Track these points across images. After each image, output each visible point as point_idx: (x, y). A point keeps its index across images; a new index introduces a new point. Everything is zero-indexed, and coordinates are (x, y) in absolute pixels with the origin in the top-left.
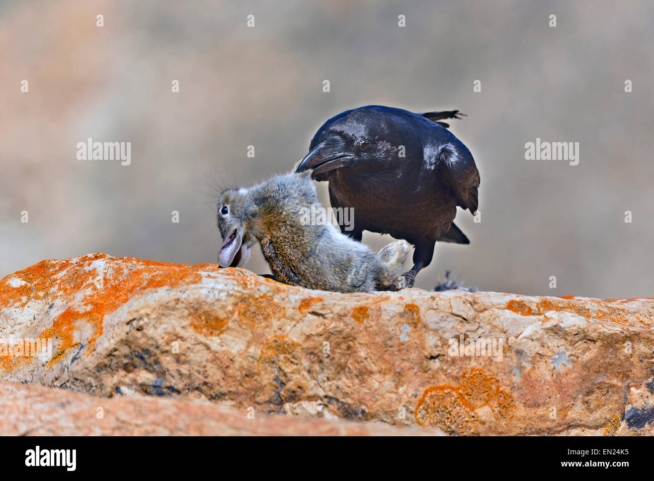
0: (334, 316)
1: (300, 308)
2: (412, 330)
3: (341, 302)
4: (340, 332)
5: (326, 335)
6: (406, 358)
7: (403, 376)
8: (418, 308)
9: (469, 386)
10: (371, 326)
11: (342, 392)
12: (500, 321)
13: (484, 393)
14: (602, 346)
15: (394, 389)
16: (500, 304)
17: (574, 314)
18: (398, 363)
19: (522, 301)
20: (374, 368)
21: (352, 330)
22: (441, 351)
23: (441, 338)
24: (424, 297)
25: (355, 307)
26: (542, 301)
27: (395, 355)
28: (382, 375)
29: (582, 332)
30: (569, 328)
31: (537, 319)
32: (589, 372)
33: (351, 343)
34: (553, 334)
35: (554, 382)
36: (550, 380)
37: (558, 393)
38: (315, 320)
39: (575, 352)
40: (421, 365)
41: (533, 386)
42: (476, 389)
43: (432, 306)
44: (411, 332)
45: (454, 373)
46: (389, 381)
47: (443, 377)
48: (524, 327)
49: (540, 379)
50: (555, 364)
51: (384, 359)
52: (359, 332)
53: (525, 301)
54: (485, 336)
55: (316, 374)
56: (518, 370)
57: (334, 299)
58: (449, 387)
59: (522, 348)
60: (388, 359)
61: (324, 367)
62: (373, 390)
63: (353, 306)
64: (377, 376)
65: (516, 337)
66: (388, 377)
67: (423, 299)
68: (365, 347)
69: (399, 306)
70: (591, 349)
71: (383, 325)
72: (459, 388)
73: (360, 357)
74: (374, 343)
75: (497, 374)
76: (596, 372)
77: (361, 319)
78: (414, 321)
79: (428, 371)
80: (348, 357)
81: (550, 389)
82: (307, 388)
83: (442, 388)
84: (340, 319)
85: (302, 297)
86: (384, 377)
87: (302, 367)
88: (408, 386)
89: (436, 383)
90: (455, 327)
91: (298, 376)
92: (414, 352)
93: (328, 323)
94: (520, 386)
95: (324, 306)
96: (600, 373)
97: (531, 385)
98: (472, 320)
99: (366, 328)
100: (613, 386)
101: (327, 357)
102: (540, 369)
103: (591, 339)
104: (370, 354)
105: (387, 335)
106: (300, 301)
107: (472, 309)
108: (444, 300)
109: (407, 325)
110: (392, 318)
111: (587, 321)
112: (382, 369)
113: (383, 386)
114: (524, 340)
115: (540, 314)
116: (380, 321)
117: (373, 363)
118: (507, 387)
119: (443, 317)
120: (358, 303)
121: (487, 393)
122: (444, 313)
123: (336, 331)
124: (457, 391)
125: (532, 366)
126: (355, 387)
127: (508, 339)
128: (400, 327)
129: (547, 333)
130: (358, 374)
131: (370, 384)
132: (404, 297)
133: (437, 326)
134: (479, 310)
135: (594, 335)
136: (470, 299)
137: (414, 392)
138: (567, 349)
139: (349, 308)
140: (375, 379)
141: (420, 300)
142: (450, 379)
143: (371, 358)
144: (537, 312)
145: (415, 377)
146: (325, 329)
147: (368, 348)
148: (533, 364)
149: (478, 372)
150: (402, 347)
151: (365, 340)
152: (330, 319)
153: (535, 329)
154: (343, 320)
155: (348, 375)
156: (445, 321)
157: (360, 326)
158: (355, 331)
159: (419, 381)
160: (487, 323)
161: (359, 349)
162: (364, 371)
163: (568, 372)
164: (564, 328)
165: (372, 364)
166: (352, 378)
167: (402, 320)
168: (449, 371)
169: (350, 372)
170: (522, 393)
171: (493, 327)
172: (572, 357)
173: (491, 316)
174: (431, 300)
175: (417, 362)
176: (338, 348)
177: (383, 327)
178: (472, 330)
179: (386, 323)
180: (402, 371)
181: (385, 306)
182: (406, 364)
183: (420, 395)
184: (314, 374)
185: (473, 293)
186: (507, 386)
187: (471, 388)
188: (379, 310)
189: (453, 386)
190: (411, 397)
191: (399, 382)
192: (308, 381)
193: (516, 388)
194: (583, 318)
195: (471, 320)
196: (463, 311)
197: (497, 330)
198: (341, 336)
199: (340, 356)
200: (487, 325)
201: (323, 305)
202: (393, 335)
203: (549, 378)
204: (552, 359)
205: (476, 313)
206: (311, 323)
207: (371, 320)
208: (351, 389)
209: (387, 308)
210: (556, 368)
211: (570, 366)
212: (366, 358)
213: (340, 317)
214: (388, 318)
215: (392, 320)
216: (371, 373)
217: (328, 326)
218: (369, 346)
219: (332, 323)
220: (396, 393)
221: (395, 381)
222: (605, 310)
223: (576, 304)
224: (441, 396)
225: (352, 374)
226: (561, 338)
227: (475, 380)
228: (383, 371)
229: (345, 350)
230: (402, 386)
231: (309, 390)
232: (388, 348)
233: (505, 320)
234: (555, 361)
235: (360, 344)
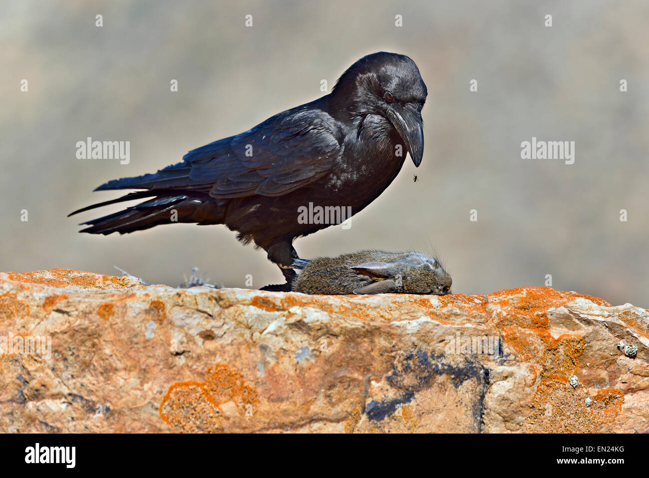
0: (79, 313)
1: (44, 306)
2: (158, 327)
3: (86, 300)
4: (85, 329)
5: (71, 333)
6: (151, 355)
7: (148, 373)
8: (164, 305)
9: (214, 382)
10: (116, 324)
11: (86, 389)
12: (245, 317)
13: (228, 388)
14: (344, 341)
15: (139, 386)
16: (245, 300)
17: (317, 310)
18: (143, 359)
19: (267, 297)
20: (119, 365)
21: (97, 327)
22: (186, 347)
23: (186, 335)
24: (170, 293)
25: (100, 305)
26: (286, 297)
27: (141, 352)
28: (127, 373)
29: (324, 327)
30: (312, 323)
31: (281, 314)
32: (331, 366)
33: (96, 340)
34: (297, 330)
35: (298, 376)
36: (294, 374)
37: (301, 387)
38: (59, 317)
39: (317, 346)
40: (166, 361)
41: (276, 381)
42: (221, 385)
43: (178, 302)
44: (156, 329)
45: (200, 369)
46: (134, 378)
47: (188, 373)
48: (269, 323)
49: (283, 374)
50: (299, 359)
51: (129, 356)
52: (104, 329)
53: (270, 297)
54: (230, 332)
55: (61, 371)
56: (263, 366)
57: (79, 297)
58: (194, 383)
59: (267, 344)
60: (133, 356)
61: (68, 365)
62: (118, 387)
63: (98, 304)
64: (122, 373)
65: (261, 333)
66: (133, 374)
67: (169, 295)
68: (110, 344)
69: (144, 303)
70: (333, 344)
71: (129, 322)
72: (204, 384)
73: (105, 354)
74: (119, 340)
75: (242, 370)
76: (338, 366)
77: (107, 316)
78: (160, 318)
79: (173, 367)
80: (93, 354)
81: (294, 384)
82: (51, 386)
83: (187, 384)
84: (85, 317)
85: (47, 295)
86: (129, 374)
87: (46, 365)
88: (153, 383)
89: (181, 379)
90: (201, 324)
91: (42, 375)
92: (160, 349)
93: (72, 321)
94: (264, 381)
95: (69, 304)
96: (342, 367)
97: (275, 380)
98: (218, 316)
99: (111, 325)
100: (354, 380)
101: (71, 355)
102: (285, 364)
103: (334, 334)
104: (115, 352)
105: (132, 332)
106: (44, 298)
107: (217, 305)
108: (190, 297)
109: (153, 322)
110: (137, 314)
111: (330, 316)
112: (127, 366)
113: (128, 382)
114: (269, 336)
115: (284, 310)
116: (126, 318)
117: (118, 360)
118: (251, 383)
119: (188, 314)
120: (104, 301)
121: (232, 389)
122: (190, 310)
123: (81, 329)
124: (202, 387)
125: (276, 361)
126: (100, 385)
127: (252, 335)
128: (145, 324)
129: (291, 328)
130: (102, 371)
131: (115, 382)
132: (150, 293)
133: (182, 323)
134: (225, 306)
135: (336, 330)
136: (215, 296)
137: (159, 389)
138: (310, 344)
139: (94, 305)
140: (120, 376)
141: (166, 297)
142: (195, 375)
143: (116, 355)
144: (281, 308)
145: (161, 373)
146: (70, 327)
147: (113, 345)
148: (277, 359)
149: (223, 368)
150: (148, 344)
151: (111, 338)
152: (75, 316)
153: (280, 325)
154: (88, 317)
155: (93, 372)
156: (191, 317)
157: (105, 323)
158: (100, 328)
159: (165, 378)
160: (232, 319)
161: (104, 347)
162: (109, 368)
163: (311, 366)
164: (308, 323)
165: (118, 362)
166: (96, 375)
167: (147, 317)
168: (194, 367)
169: (95, 370)
170: (266, 388)
171: (237, 323)
172: (315, 352)
173: (236, 312)
174: (177, 296)
175: (163, 359)
176: (83, 346)
177: (129, 324)
178: (218, 326)
179: (131, 320)
180: (147, 367)
181: (131, 303)
182: (151, 361)
183: (165, 392)
184: (58, 372)
185: (218, 290)
186: (252, 381)
187: (216, 384)
188: (125, 307)
189: (198, 382)
190: (156, 394)
191: (144, 379)
192: (52, 379)
193: (261, 383)
194: (326, 313)
195: (216, 316)
196: (209, 307)
197: (242, 325)
198: (86, 334)
199: (85, 353)
200: (232, 321)
201: (68, 302)
202: (139, 332)
203: (292, 373)
204: (295, 354)
205: (221, 309)
206: (55, 321)
207: (116, 317)
208: (96, 386)
209: (133, 305)
210: (300, 363)
211: (313, 361)
212: (111, 356)
213: (85, 314)
214: (134, 315)
215: (138, 317)
216: (116, 370)
217: (73, 324)
218: (114, 344)
219: (77, 320)
220: (141, 390)
221: (140, 378)
222: (347, 305)
223: (319, 300)
224: (186, 392)
225: (97, 372)
226: (305, 333)
227: (220, 376)
228: (128, 368)
229: (90, 347)
230: (148, 383)
231: (52, 388)
232: (133, 345)
233: (250, 316)
234: (298, 356)
235: (105, 341)
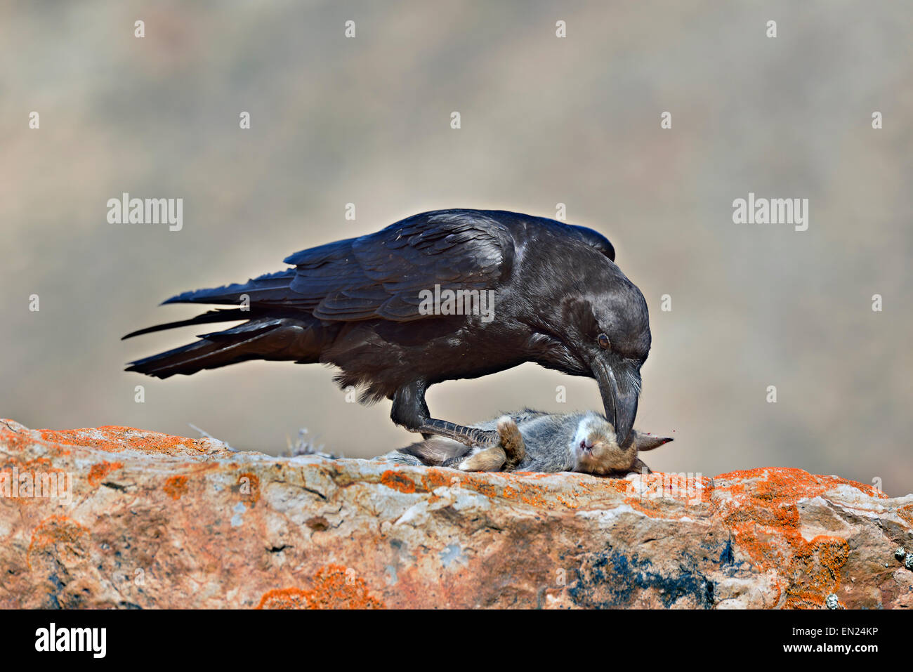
0: (138, 489)
1: (90, 478)
2: (248, 511)
3: (149, 470)
4: (146, 512)
5: (126, 516)
6: (238, 550)
7: (233, 575)
8: (258, 480)
9: (325, 590)
10: (190, 505)
11: (146, 596)
12: (371, 500)
13: (345, 599)
14: (510, 537)
15: (220, 594)
16: (373, 476)
17: (473, 492)
18: (226, 556)
19: (403, 473)
20: (193, 563)
21: (163, 509)
22: (287, 540)
23: (288, 523)
24: (266, 464)
25: (169, 477)
26: (430, 473)
27: (224, 546)
28: (204, 574)
29: (482, 516)
30: (465, 510)
31: (422, 497)
32: (491, 571)
33: (161, 528)
34: (444, 519)
35: (444, 585)
36: (438, 582)
37: (448, 600)
38: (111, 493)
39: (472, 544)
40: (259, 560)
41: (414, 591)
42: (336, 595)
43: (277, 477)
44: (246, 514)
45: (306, 572)
46: (213, 581)
47: (290, 577)
48: (404, 509)
49: (423, 581)
50: (445, 562)
51: (207, 551)
52: (173, 512)
53: (407, 473)
54: (350, 520)
55: (111, 570)
56: (394, 569)
57: (139, 466)
58: (297, 592)
59: (401, 538)
60: (212, 551)
61: (122, 561)
62: (191, 594)
63: (165, 476)
64: (197, 575)
65: (393, 523)
66: (212, 576)
67: (265, 467)
68: (181, 533)
69: (230, 477)
70: (494, 541)
71: (208, 503)
72: (311, 593)
73: (174, 547)
74: (193, 528)
75: (365, 574)
76: (500, 573)
77: (177, 494)
78: (251, 498)
79: (268, 568)
80: (156, 547)
81: (437, 596)
82: (97, 590)
83: (287, 593)
84: (147, 494)
85: (94, 462)
86: (206, 576)
87: (91, 561)
88: (240, 589)
89: (279, 585)
90: (309, 507)
91: (84, 574)
92: (250, 542)
93: (129, 499)
94: (396, 591)
95: (125, 476)
96: (507, 574)
97: (411, 589)
98: (333, 498)
99: (183, 507)
100: (523, 592)
101: (126, 548)
102: (425, 567)
103: (495, 526)
104: (187, 544)
105: (212, 517)
106: (90, 467)
107: (332, 482)
108: (294, 469)
109: (242, 504)
110: (220, 492)
111: (491, 502)
112: (204, 565)
113: (205, 588)
114: (404, 527)
115: (426, 491)
116: (203, 498)
117: (192, 556)
118: (377, 593)
119: (291, 493)
120: (173, 472)
121: (350, 600)
122: (294, 488)
123: (141, 511)
124: (308, 597)
125: (414, 563)
126: (166, 590)
127: (381, 525)
128: (230, 506)
129: (435, 517)
130: (169, 571)
131: (187, 587)
132: (239, 463)
133: (283, 506)
134: (343, 483)
135: (499, 521)
136: (330, 469)
137: (248, 598)
138: (461, 540)
139: (159, 478)
140: (193, 579)
141: (261, 469)
142: (299, 580)
143: (189, 550)
144: (422, 488)
145: (251, 576)
146: (125, 508)
147: (186, 535)
148: (416, 560)
149: (338, 571)
150: (233, 535)
151: (182, 524)
152: (132, 493)
153: (419, 511)
154: (151, 495)
155: (156, 572)
156: (294, 498)
157: (175, 504)
158: (168, 510)
159: (256, 583)
160: (352, 502)
161: (173, 537)
162: (179, 567)
163: (463, 572)
164: (459, 511)
165: (191, 559)
166: (161, 578)
167: (234, 497)
168: (298, 569)
169: (159, 569)
170: (399, 601)
171: (360, 508)
172: (469, 552)
173: (359, 492)
174: (276, 469)
175: (254, 555)
176: (143, 534)
177: (207, 506)
178: (332, 512)
179: (211, 500)
180: (232, 568)
181: (211, 477)
182: (239, 559)
183: (256, 603)
184: (107, 572)
185: (335, 461)
186: (379, 590)
187: (328, 593)
188: (203, 481)
189: (303, 589)
190: (243, 605)
191: (227, 584)
192: (99, 581)
193: (391, 594)
194: (485, 497)
195: (331, 498)
196: (321, 485)
197: (367, 512)
198: (147, 518)
199: (146, 546)
200: (353, 505)
201: (123, 473)
202: (221, 517)
203: (436, 580)
204: (440, 554)
205: (338, 488)
206: (105, 499)
207: (191, 496)
208: (160, 592)
209: (214, 480)
210: (446, 567)
211: (465, 564)
212: (182, 550)
213: (147, 490)
214: (216, 492)
215: (221, 496)
216: (189, 570)
217: (129, 504)
218: (187, 533)
219: (135, 498)
220: (222, 599)
221: (221, 582)
222: (516, 487)
223: (476, 478)
224: (286, 603)
225: (162, 572)
226: (455, 525)
227: (334, 582)
228: (205, 568)
229: (152, 537)
230: (232, 589)
231: (98, 594)
232: (213, 535)
233: (378, 499)
234: (445, 556)
235: (174, 529)
